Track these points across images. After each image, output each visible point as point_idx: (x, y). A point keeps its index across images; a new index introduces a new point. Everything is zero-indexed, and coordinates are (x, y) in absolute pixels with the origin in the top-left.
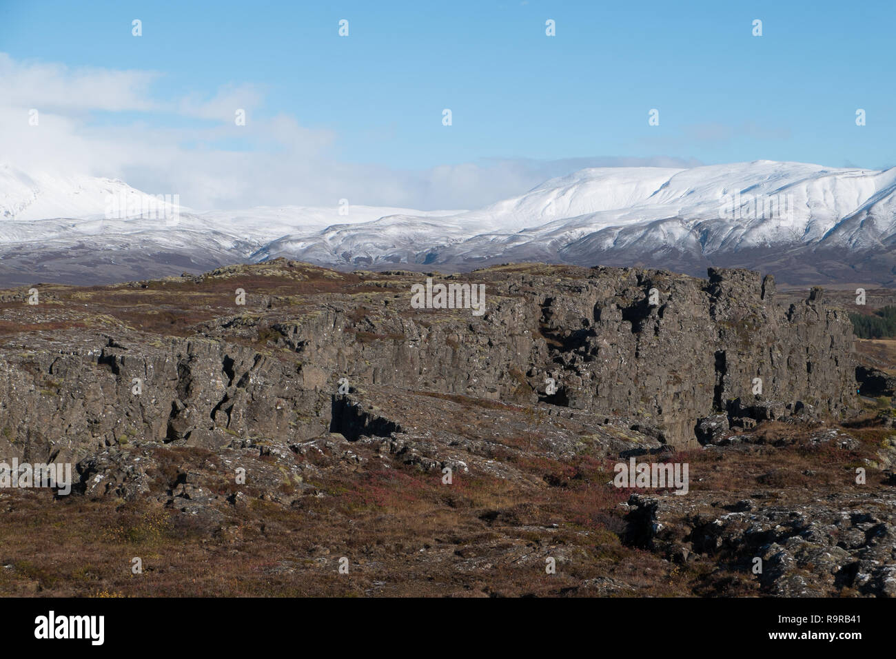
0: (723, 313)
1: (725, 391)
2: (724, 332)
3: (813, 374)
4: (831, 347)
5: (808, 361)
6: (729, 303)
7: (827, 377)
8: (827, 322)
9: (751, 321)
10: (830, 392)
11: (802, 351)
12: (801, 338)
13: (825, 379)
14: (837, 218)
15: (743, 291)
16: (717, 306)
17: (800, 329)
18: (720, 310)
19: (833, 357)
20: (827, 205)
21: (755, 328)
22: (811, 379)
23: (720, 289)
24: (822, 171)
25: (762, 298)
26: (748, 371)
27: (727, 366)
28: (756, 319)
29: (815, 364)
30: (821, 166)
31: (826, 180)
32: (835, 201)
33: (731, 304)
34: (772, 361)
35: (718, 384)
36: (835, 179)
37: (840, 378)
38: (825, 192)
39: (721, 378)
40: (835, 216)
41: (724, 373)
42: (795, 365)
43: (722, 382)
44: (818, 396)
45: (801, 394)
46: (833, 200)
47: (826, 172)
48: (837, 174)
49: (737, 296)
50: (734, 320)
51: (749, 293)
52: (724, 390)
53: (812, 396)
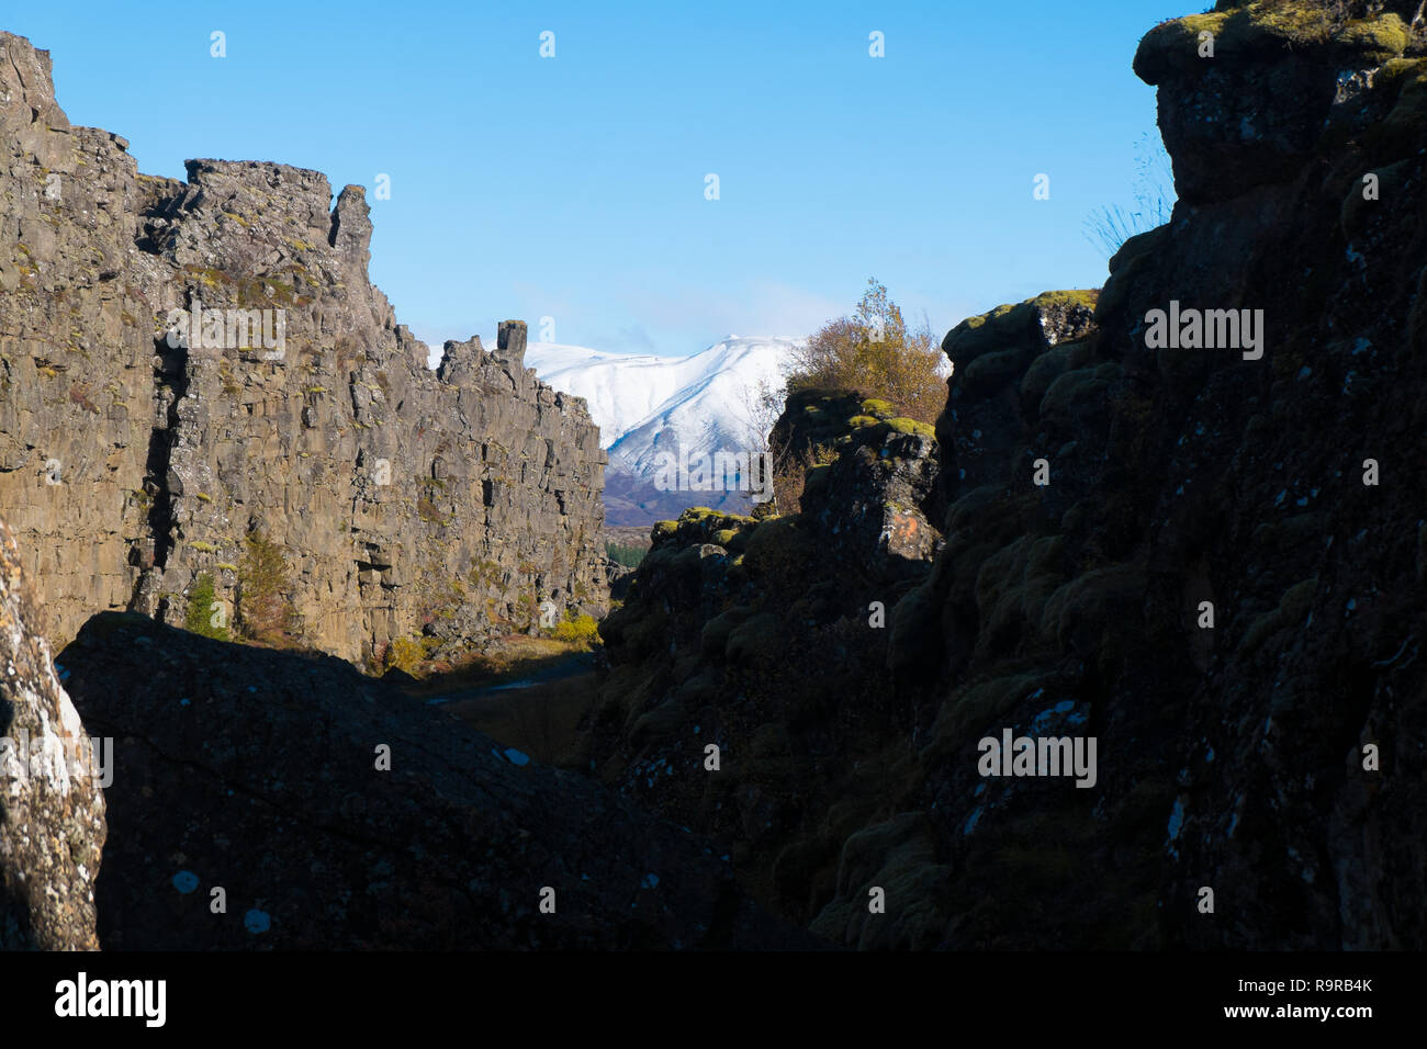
0: (201, 247)
1: (181, 442)
2: (199, 293)
3: (496, 509)
4: (547, 465)
5: (485, 478)
6: (221, 223)
7: (534, 525)
8: (539, 409)
9: (288, 281)
10: (541, 560)
11: (469, 450)
12: (467, 417)
13: (529, 529)
14: (618, 430)
15: (270, 205)
16: (184, 227)
17: (465, 398)
18: (192, 238)
19: (552, 489)
20: (602, 409)
21: (296, 298)
22: (494, 519)
23: (201, 191)
24: (594, 357)
25: (332, 241)
26: (272, 412)
27: (189, 370)
28: (301, 277)
29: (503, 486)
30: (593, 351)
31: (600, 369)
32: (615, 403)
33: (227, 226)
34: (356, 407)
35: (163, 423)
36: (615, 368)
37: (568, 542)
38: (599, 388)
39: (173, 408)
40: (614, 427)
41: (180, 393)
42: (451, 478)
43: (174, 419)
44: (508, 561)
45: (465, 552)
46: (611, 402)
47: (600, 358)
48: (617, 361)
49: (249, 212)
50: (234, 267)
51: (288, 212)
52: (177, 438)
53: (496, 561)
